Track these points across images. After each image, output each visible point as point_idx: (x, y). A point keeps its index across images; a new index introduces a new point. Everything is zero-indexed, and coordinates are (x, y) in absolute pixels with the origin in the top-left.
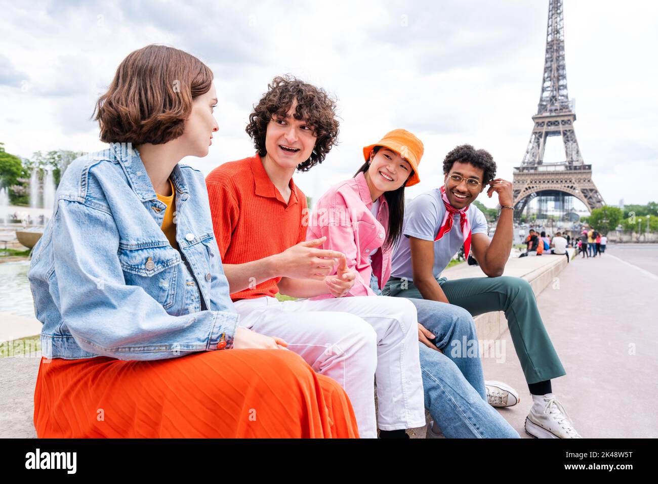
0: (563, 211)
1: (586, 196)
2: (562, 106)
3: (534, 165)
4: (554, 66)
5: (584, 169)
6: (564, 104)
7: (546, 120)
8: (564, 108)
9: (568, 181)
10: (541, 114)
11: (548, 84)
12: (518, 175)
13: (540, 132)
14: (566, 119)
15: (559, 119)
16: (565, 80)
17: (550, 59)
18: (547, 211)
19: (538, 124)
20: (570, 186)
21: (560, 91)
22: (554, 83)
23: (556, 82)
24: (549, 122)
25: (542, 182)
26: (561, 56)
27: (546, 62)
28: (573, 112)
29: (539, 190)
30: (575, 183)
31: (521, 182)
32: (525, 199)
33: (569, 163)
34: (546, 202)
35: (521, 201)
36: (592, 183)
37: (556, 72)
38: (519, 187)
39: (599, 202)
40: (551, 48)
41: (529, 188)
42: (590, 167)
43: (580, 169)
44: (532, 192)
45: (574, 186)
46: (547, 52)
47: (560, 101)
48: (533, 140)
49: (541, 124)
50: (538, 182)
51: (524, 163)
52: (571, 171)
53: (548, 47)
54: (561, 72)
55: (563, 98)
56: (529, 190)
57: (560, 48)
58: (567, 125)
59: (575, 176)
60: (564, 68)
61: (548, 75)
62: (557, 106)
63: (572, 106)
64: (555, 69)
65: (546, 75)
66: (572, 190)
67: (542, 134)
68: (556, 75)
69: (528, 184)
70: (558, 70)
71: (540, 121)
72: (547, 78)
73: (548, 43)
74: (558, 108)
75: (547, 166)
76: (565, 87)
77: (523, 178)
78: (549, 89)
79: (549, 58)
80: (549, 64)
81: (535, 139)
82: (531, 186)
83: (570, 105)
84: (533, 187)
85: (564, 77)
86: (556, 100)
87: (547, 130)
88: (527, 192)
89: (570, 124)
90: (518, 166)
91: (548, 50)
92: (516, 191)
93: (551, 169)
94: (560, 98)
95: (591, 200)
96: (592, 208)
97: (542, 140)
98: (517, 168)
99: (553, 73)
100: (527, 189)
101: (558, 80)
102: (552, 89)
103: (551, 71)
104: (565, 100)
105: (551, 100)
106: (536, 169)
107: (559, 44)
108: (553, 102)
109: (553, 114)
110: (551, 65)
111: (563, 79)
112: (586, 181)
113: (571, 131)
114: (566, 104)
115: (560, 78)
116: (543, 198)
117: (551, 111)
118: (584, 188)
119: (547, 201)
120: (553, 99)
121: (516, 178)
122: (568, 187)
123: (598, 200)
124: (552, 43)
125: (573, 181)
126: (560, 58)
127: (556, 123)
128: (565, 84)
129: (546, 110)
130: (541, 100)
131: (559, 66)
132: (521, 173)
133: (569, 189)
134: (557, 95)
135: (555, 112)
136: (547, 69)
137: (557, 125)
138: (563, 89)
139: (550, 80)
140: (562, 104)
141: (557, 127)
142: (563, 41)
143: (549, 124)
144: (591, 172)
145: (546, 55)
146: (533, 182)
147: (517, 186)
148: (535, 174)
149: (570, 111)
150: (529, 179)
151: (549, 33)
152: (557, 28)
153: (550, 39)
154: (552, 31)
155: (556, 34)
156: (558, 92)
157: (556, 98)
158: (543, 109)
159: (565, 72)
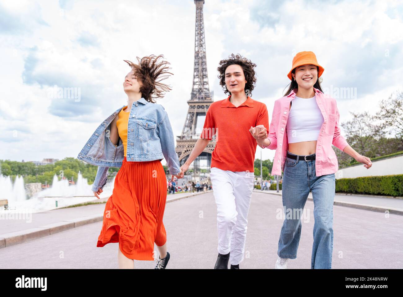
2: (206, 95)
4: (200, 68)
6: (207, 94)
7: (196, 105)
8: (207, 97)
9: (211, 146)
10: (193, 100)
11: (197, 80)
12: (180, 141)
13: (192, 112)
14: (208, 104)
15: (205, 104)
16: (207, 79)
17: (198, 63)
18: (199, 166)
19: (192, 107)
21: (204, 85)
22: (200, 80)
23: (202, 79)
24: (198, 106)
26: (204, 62)
27: (195, 65)
31: (182, 147)
32: (185, 158)
34: (199, 161)
35: (183, 160)
38: (180, 150)
40: (198, 56)
41: (187, 150)
46: (195, 58)
47: (205, 92)
48: (189, 118)
50: (192, 146)
51: (183, 133)
53: (196, 55)
54: (204, 73)
55: (206, 90)
56: (187, 152)
57: (204, 57)
60: (206, 71)
61: (197, 73)
62: (202, 95)
63: (211, 97)
64: (201, 70)
65: (195, 74)
67: (194, 114)
68: (201, 74)
69: (186, 148)
70: (202, 71)
71: (193, 105)
72: (196, 76)
73: (196, 52)
74: (204, 97)
77: (183, 144)
78: (197, 83)
80: (197, 67)
81: (190, 117)
83: (211, 95)
84: (190, 150)
85: (206, 76)
86: (202, 92)
87: (198, 112)
88: (186, 153)
90: (180, 135)
91: (196, 57)
92: (179, 153)
94: (204, 90)
97: (194, 118)
98: (179, 137)
99: (199, 73)
100: (185, 151)
101: (203, 78)
102: (199, 84)
103: (198, 71)
104: (208, 92)
105: (199, 91)
108: (200, 93)
109: (200, 101)
110: (198, 67)
115: (204, 77)
117: (199, 98)
119: (199, 159)
120: (200, 90)
121: (178, 144)
122: (211, 150)
124: (198, 53)
126: (204, 63)
127: (202, 107)
128: (207, 81)
129: (196, 98)
130: (193, 90)
131: (203, 69)
132: (182, 140)
134: (203, 88)
135: (202, 100)
136: (196, 70)
137: (203, 108)
138: (206, 84)
139: (198, 78)
140: (206, 94)
141: (203, 109)
142: (205, 52)
143: (198, 107)
145: (195, 60)
146: (190, 147)
147: (179, 149)
148: (191, 141)
149: (210, 100)
150: (187, 144)
151: (196, 46)
152: (201, 43)
153: (197, 50)
154: (198, 44)
155: (201, 47)
156: (203, 86)
157: (202, 90)
158: (194, 97)
159: (207, 73)
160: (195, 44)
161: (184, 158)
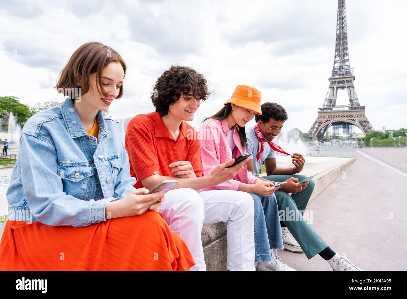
0: (348, 134)
1: (362, 125)
2: (346, 72)
3: (330, 107)
4: (341, 48)
5: (361, 109)
6: (347, 70)
7: (337, 80)
8: (348, 73)
9: (351, 116)
10: (334, 77)
11: (338, 59)
12: (321, 113)
13: (333, 87)
14: (349, 79)
15: (345, 80)
16: (348, 57)
18: (338, 134)
19: (332, 83)
20: (352, 119)
22: (341, 58)
23: (342, 58)
24: (339, 81)
25: (335, 117)
26: (345, 42)
27: (336, 46)
28: (353, 75)
29: (333, 122)
30: (355, 117)
31: (323, 117)
33: (351, 106)
35: (323, 129)
36: (365, 117)
37: (342, 52)
38: (321, 120)
39: (370, 128)
40: (339, 38)
41: (328, 120)
42: (364, 108)
43: (358, 109)
44: (330, 123)
45: (355, 119)
46: (337, 40)
47: (345, 69)
48: (329, 92)
49: (334, 83)
50: (333, 117)
51: (324, 106)
52: (352, 110)
53: (338, 37)
54: (345, 52)
55: (347, 67)
56: (328, 122)
57: (345, 38)
58: (349, 83)
59: (355, 113)
60: (347, 50)
61: (338, 53)
64: (342, 50)
65: (336, 54)
66: (353, 121)
67: (335, 88)
68: (342, 53)
69: (327, 118)
71: (334, 81)
73: (337, 35)
74: (344, 73)
75: (338, 107)
76: (348, 60)
77: (324, 114)
78: (338, 62)
79: (338, 44)
80: (338, 47)
82: (329, 119)
83: (351, 71)
84: (330, 120)
85: (347, 54)
87: (338, 86)
88: (326, 123)
89: (351, 82)
90: (321, 107)
91: (337, 39)
92: (320, 122)
93: (341, 109)
94: (345, 67)
95: (365, 127)
96: (366, 132)
97: (335, 92)
98: (320, 109)
99: (340, 52)
100: (326, 121)
101: (344, 56)
102: (340, 62)
104: (348, 68)
105: (340, 68)
106: (331, 109)
107: (344, 35)
108: (341, 70)
109: (341, 77)
111: (347, 56)
112: (362, 116)
113: (352, 87)
114: (349, 70)
115: (345, 55)
116: (336, 126)
117: (340, 75)
118: (361, 120)
119: (338, 128)
120: (341, 68)
121: (319, 115)
122: (351, 120)
123: (369, 127)
124: (340, 35)
125: (354, 116)
126: (345, 43)
127: (343, 82)
128: (348, 59)
129: (337, 74)
130: (334, 68)
131: (344, 48)
132: (323, 112)
133: (351, 121)
134: (343, 65)
135: (343, 76)
136: (336, 50)
137: (343, 83)
138: (347, 62)
139: (339, 57)
142: (346, 34)
143: (339, 82)
144: (364, 111)
145: (336, 42)
146: (330, 117)
148: (331, 112)
149: (351, 75)
150: (327, 115)
151: (338, 29)
152: (342, 26)
153: (338, 33)
154: (339, 27)
155: (342, 29)
156: (344, 64)
157: (343, 67)
158: (335, 74)
159: (348, 52)
160: (337, 28)
161: (324, 126)
